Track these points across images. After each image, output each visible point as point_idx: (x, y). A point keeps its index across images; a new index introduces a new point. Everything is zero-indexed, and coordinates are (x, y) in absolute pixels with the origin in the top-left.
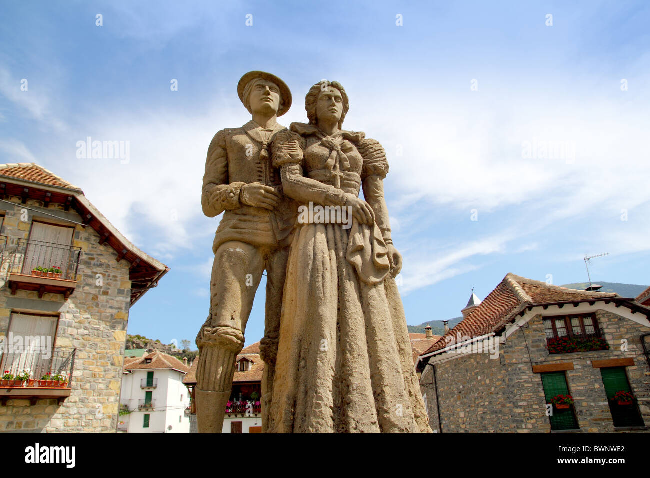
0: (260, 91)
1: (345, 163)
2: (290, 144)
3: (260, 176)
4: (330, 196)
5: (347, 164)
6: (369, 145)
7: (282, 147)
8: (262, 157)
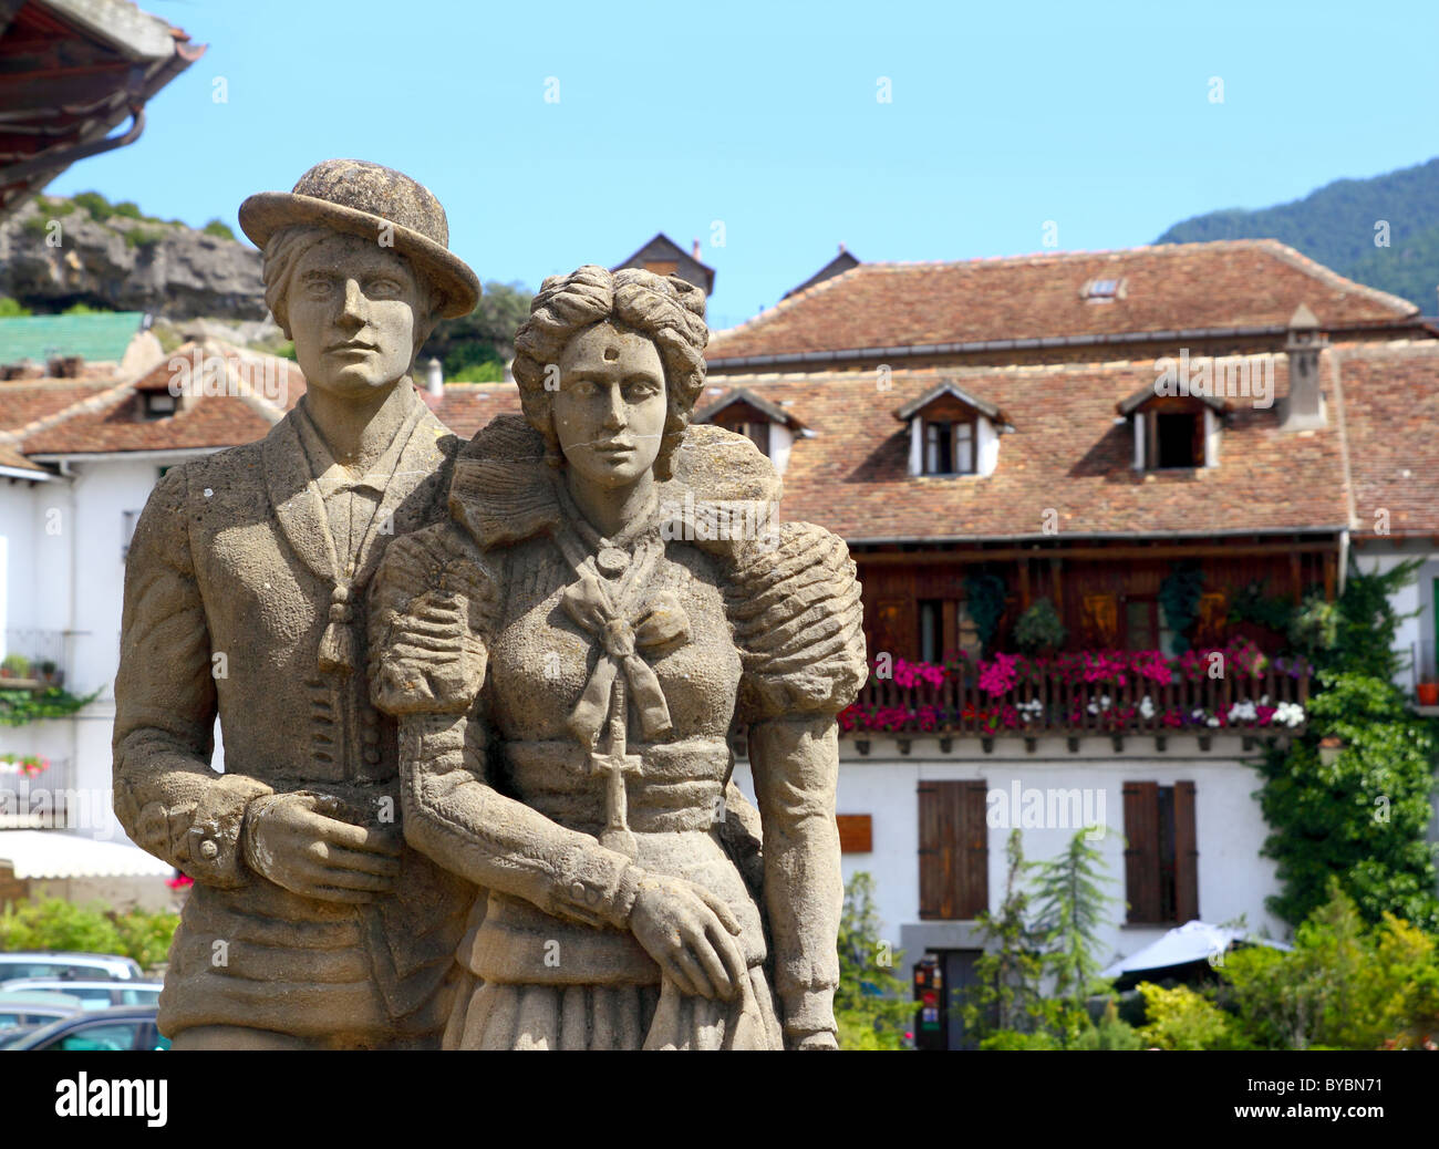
0: (320, 299)
1: (651, 711)
2: (435, 611)
3: (323, 739)
4: (570, 889)
5: (660, 716)
6: (771, 583)
7: (400, 629)
8: (325, 665)
